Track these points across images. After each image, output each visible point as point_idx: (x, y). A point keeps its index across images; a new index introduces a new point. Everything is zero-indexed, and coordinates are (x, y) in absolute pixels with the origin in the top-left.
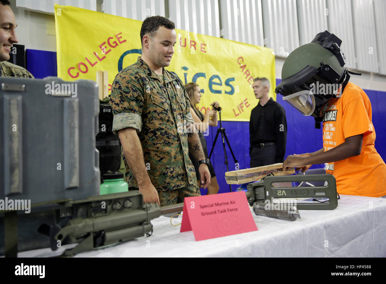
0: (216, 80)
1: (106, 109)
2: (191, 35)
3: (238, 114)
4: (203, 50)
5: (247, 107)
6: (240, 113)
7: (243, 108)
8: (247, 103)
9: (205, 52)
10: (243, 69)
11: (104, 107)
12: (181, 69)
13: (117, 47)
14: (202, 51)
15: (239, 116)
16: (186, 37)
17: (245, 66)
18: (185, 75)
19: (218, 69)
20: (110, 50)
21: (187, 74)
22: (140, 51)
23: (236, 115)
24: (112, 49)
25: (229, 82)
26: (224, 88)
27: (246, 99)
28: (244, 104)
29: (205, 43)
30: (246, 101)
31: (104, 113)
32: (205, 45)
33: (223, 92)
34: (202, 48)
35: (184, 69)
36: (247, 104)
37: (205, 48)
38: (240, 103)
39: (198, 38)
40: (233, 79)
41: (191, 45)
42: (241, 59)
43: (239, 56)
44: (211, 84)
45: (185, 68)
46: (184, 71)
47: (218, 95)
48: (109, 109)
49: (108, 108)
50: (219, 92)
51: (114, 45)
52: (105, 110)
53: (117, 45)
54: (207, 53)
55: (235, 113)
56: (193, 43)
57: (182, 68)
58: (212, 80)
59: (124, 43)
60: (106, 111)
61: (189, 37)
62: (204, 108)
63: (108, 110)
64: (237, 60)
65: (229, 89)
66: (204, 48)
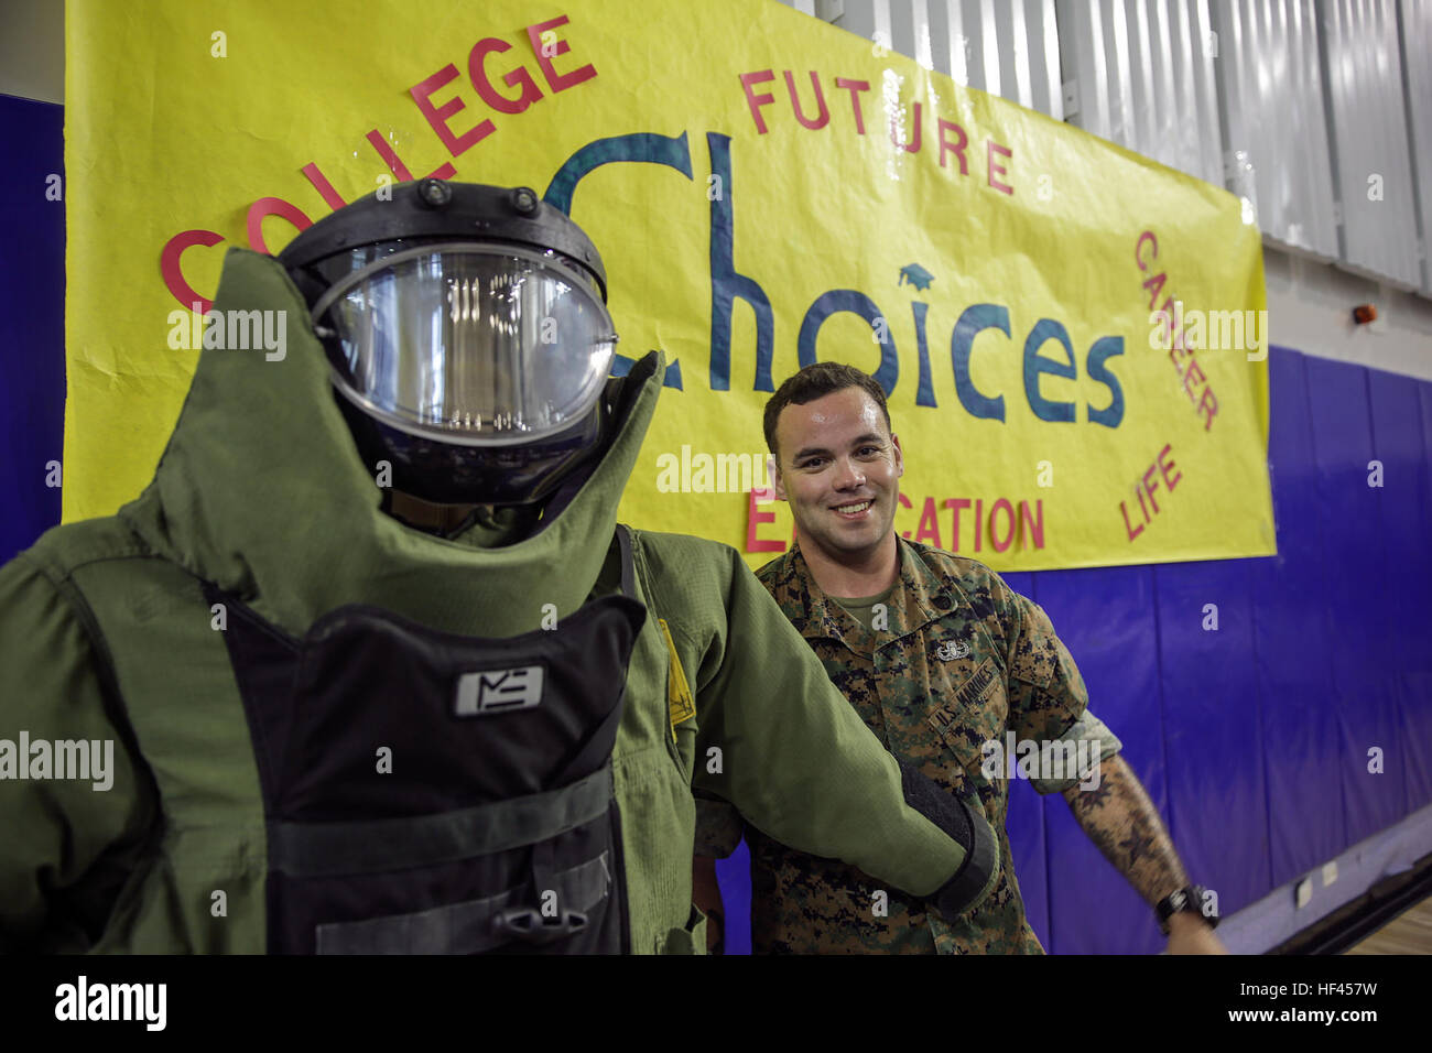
0: (1051, 349)
1: (493, 677)
2: (945, 91)
3: (1141, 529)
4: (997, 176)
5: (1171, 486)
6: (1148, 520)
7: (1156, 495)
8: (1171, 465)
9: (1010, 191)
10: (1155, 294)
11: (461, 655)
12: (898, 278)
13: (534, 108)
14: (991, 182)
15: (1143, 535)
16: (919, 98)
17: (1162, 279)
18: (920, 312)
19: (1058, 292)
20: (487, 128)
21: (926, 307)
22: (677, 153)
23: (1133, 535)
24: (498, 118)
25: (1103, 360)
26: (1085, 393)
27: (1168, 448)
28: (1157, 477)
29: (1009, 146)
30: (1166, 460)
31: (470, 719)
32: (1008, 153)
33: (1081, 413)
34: (991, 167)
35: (910, 281)
36: (1171, 475)
37: (1009, 171)
38: (1143, 469)
39: (975, 110)
40: (1114, 346)
41: (944, 145)
42: (1147, 244)
43: (1143, 227)
44: (1033, 366)
45: (916, 277)
46: (910, 293)
47: (1061, 427)
48: (519, 667)
49: (515, 654)
50: (1063, 413)
51: (514, 93)
52: (483, 682)
53: (532, 94)
54: (1014, 198)
55: (1128, 526)
56: (951, 137)
57: (904, 271)
58: (1037, 348)
59: (578, 89)
60: (492, 697)
61: (933, 100)
62: (1003, 503)
63: (512, 682)
64: (1134, 245)
65: (1101, 398)
66: (1003, 171)
